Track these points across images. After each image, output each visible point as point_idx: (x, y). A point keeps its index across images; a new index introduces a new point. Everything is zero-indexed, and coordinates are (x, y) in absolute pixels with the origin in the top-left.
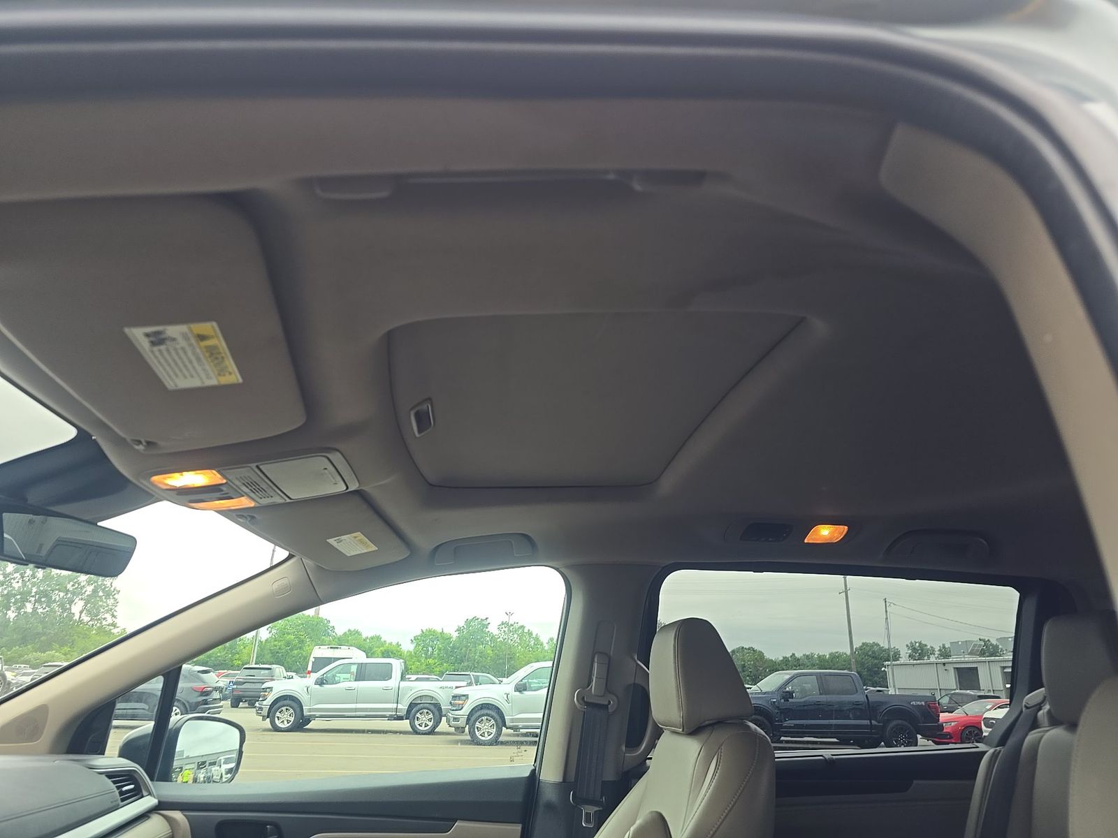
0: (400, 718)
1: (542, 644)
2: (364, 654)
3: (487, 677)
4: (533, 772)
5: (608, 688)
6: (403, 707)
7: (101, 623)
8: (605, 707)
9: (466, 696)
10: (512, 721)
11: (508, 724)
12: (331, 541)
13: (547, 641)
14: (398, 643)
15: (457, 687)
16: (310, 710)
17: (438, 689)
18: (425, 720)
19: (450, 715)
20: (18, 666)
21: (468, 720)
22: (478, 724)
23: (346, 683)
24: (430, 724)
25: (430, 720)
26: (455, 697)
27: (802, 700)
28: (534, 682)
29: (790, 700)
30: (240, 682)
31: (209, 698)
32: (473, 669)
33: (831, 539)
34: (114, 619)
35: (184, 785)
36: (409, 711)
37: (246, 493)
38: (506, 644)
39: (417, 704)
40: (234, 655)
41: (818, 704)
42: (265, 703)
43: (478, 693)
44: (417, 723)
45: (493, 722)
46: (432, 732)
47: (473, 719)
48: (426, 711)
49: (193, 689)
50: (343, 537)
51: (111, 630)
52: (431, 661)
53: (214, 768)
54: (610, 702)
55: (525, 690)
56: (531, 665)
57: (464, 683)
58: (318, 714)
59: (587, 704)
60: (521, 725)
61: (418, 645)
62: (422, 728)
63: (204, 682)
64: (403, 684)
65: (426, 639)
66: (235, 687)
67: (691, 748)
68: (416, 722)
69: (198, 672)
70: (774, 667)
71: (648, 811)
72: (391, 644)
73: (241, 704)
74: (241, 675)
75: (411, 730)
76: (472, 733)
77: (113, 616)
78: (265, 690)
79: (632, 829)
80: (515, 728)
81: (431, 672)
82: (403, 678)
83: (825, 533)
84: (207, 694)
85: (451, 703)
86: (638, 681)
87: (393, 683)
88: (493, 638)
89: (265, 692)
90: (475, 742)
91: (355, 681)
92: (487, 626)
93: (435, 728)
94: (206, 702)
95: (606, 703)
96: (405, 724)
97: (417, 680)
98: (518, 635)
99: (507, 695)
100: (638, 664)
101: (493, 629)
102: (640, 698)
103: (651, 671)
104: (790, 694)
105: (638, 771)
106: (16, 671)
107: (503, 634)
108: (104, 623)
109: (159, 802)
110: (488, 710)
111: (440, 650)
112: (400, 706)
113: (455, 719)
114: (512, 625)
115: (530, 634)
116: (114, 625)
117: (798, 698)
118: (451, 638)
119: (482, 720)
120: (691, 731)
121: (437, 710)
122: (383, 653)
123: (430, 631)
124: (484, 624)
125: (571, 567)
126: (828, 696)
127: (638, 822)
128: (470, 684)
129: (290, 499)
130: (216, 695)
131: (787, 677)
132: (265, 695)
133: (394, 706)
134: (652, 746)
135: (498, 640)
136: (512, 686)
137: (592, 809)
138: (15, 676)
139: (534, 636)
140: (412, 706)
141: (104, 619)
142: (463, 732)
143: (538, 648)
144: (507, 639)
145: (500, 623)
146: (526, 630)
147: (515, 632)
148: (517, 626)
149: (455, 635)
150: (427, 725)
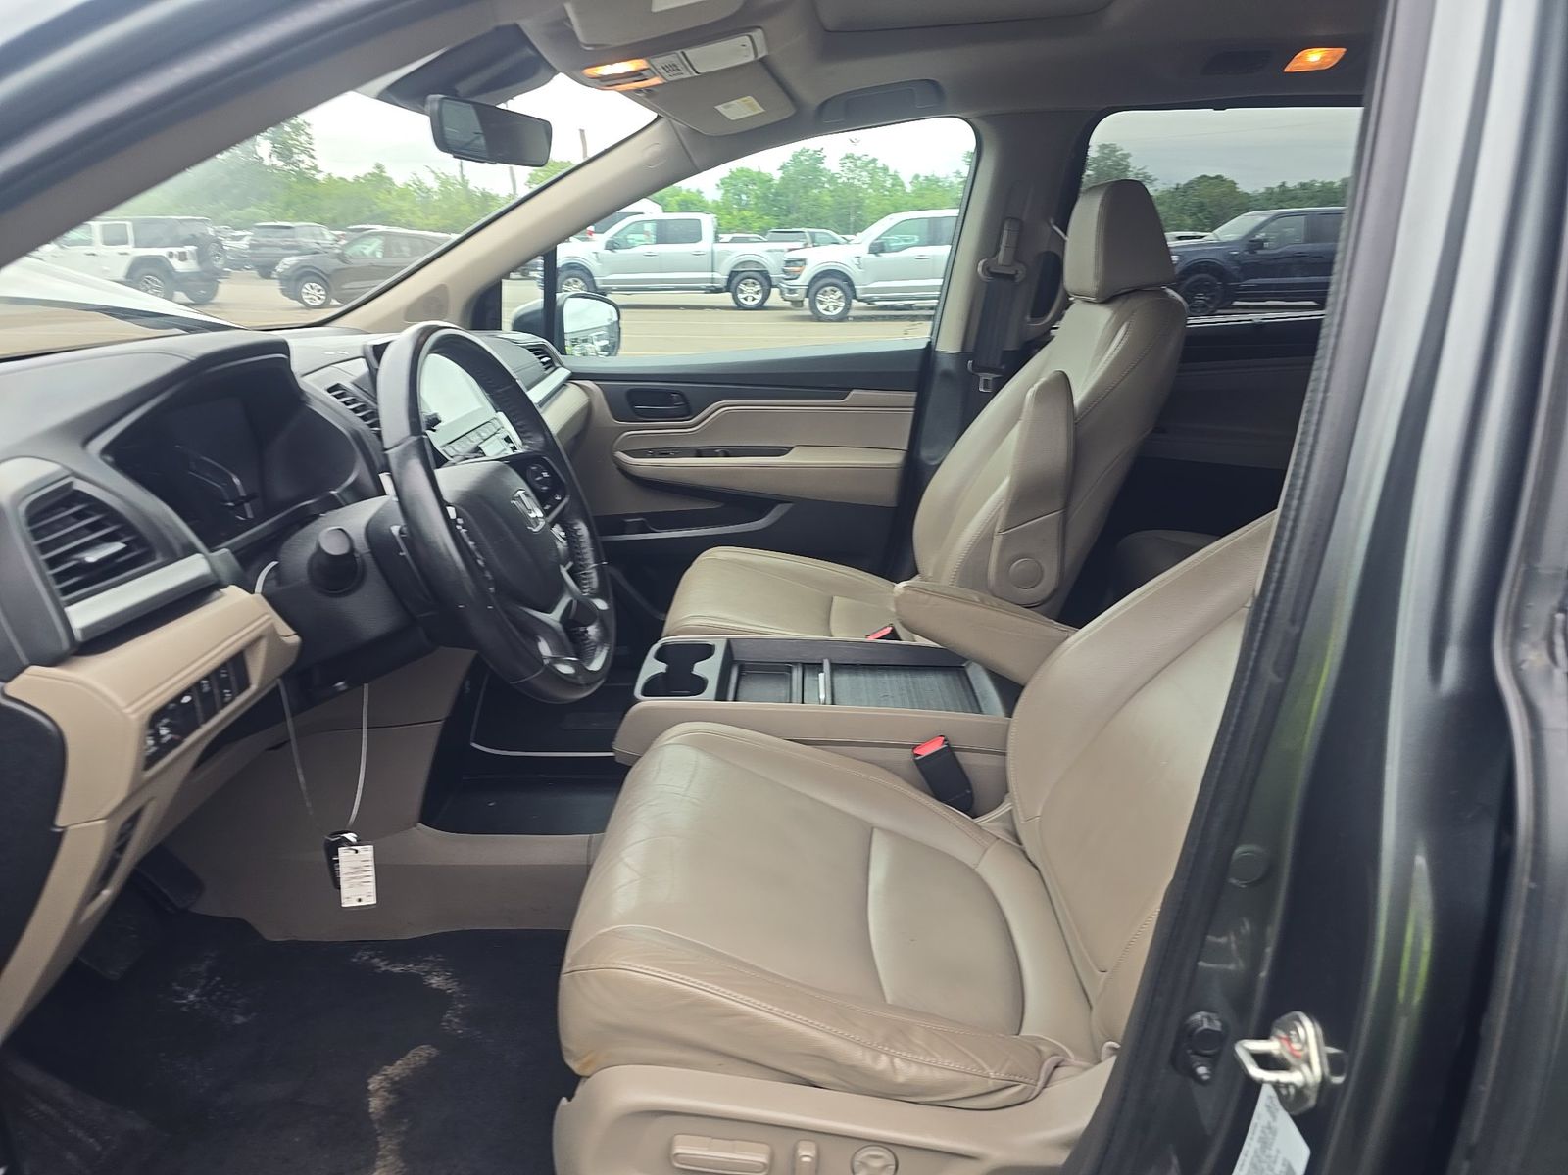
0: (718, 290)
1: (902, 185)
2: (659, 208)
3: (827, 234)
4: (929, 343)
5: (1017, 257)
6: (721, 276)
7: (298, 167)
8: (1012, 277)
9: (803, 261)
10: (867, 290)
11: (860, 295)
12: (720, 108)
13: (910, 181)
15: (790, 250)
16: (604, 282)
17: (767, 253)
18: (750, 293)
19: (783, 285)
21: (808, 291)
22: (820, 297)
23: (644, 248)
24: (759, 297)
25: (757, 292)
26: (789, 263)
27: (1280, 250)
28: (894, 241)
29: (1260, 252)
32: (807, 223)
33: (1321, 65)
35: (577, 357)
36: (730, 281)
37: (660, 74)
38: (852, 185)
39: (739, 273)
41: (1301, 255)
43: (818, 258)
44: (740, 296)
45: (839, 293)
46: (760, 307)
47: (813, 290)
48: (750, 281)
50: (733, 102)
51: (313, 175)
52: (746, 213)
53: (588, 345)
54: (1017, 271)
55: (883, 251)
56: (889, 216)
57: (799, 245)
58: (615, 286)
59: (993, 275)
60: (876, 295)
61: (727, 191)
62: (749, 302)
64: (718, 247)
65: (737, 183)
67: (1104, 315)
70: (1246, 204)
71: (1053, 370)
76: (813, 307)
77: (312, 156)
79: (1036, 385)
80: (870, 301)
81: (748, 229)
82: (717, 239)
83: (1315, 57)
85: (783, 270)
86: (1054, 249)
87: (706, 244)
88: (832, 179)
90: (818, 318)
91: (657, 243)
92: (820, 160)
93: (763, 303)
95: (1013, 273)
96: (726, 298)
97: (733, 241)
98: (869, 173)
99: (858, 258)
100: (1054, 230)
101: (831, 164)
102: (1054, 266)
103: (1069, 239)
104: (1260, 244)
105: (1042, 340)
107: (846, 172)
109: (573, 373)
110: (834, 278)
111: (758, 197)
112: (717, 275)
113: (791, 291)
114: (860, 158)
115: (885, 169)
116: (315, 168)
117: (1271, 248)
118: (771, 180)
119: (826, 291)
120: (1104, 299)
121: (766, 281)
122: (680, 205)
124: (817, 159)
125: (984, 118)
126: (1318, 244)
127: (1043, 380)
128: (806, 246)
129: (697, 73)
131: (1263, 219)
133: (709, 275)
134: (1059, 317)
135: (840, 181)
136: (865, 248)
137: (990, 376)
139: (891, 172)
140: (733, 275)
142: (802, 305)
143: (897, 190)
144: (853, 179)
145: (843, 155)
146: (880, 165)
147: (864, 168)
148: (864, 158)
149: (777, 176)
150: (754, 299)
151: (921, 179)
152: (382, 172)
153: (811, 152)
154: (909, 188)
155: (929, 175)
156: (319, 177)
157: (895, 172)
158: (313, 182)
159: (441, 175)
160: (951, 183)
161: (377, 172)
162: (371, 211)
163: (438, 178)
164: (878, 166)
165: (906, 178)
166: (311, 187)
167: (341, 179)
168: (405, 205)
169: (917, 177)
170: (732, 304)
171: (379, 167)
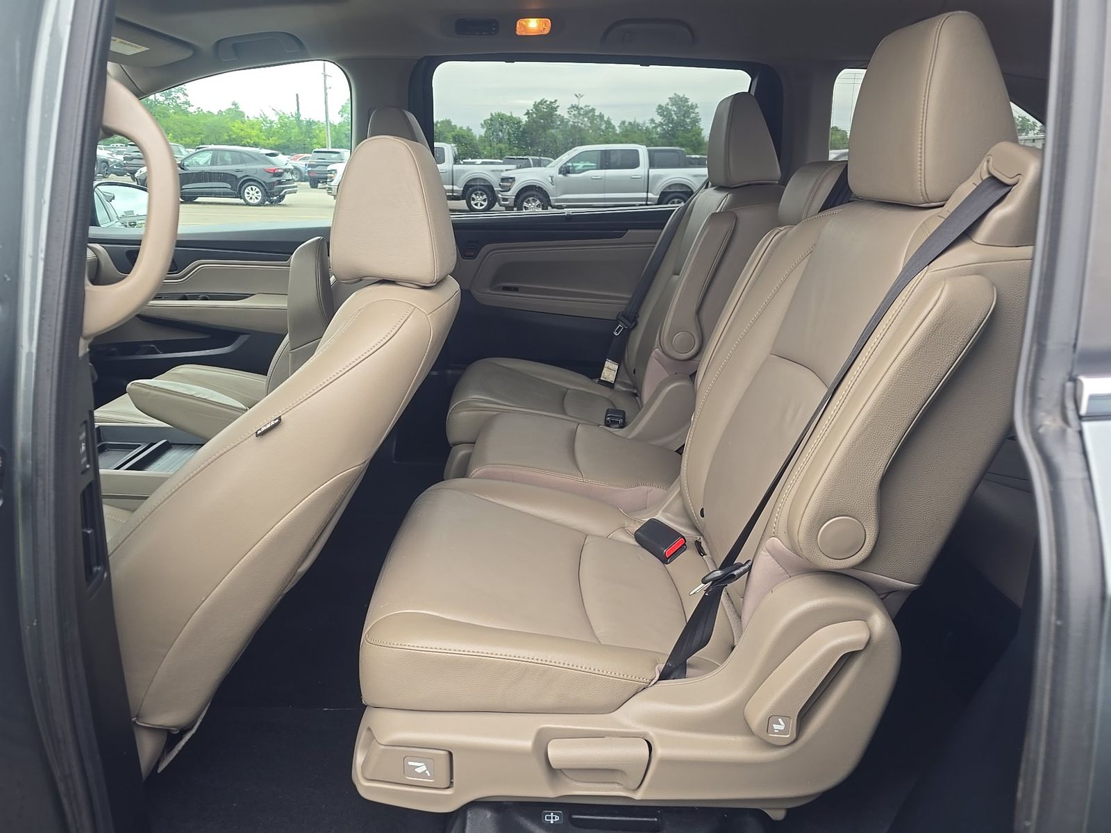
0: (456, 198)
1: (614, 128)
6: (458, 188)
7: (176, 102)
9: (513, 179)
10: (557, 201)
11: (553, 203)
13: (619, 125)
14: (468, 127)
15: (507, 170)
17: (492, 172)
18: (479, 201)
19: (500, 196)
20: (115, 145)
21: (516, 200)
22: (526, 203)
24: (485, 204)
25: (484, 200)
26: (503, 180)
28: (577, 166)
30: (313, 165)
31: (283, 179)
34: (187, 98)
36: (465, 191)
38: (576, 126)
39: (471, 186)
40: (311, 138)
42: (332, 183)
43: (525, 177)
45: (539, 202)
47: (520, 199)
48: (479, 192)
49: (265, 170)
51: (187, 108)
52: (502, 146)
55: (569, 173)
57: (514, 166)
60: (564, 204)
61: (488, 129)
62: (478, 208)
63: (274, 164)
64: (457, 167)
65: (497, 123)
66: (310, 169)
68: (472, 202)
69: (267, 154)
72: (461, 128)
73: (320, 185)
74: (312, 158)
75: (468, 209)
77: (185, 94)
78: (330, 172)
84: (280, 175)
85: (500, 185)
88: (562, 119)
89: (331, 173)
92: (555, 109)
93: (488, 208)
94: (280, 183)
96: (462, 204)
97: (482, 163)
98: (589, 119)
99: (552, 177)
101: (562, 112)
106: (112, 150)
107: (573, 118)
108: (178, 101)
110: (534, 191)
111: (509, 133)
112: (455, 188)
113: (505, 200)
114: (582, 108)
115: (601, 116)
116: (187, 103)
118: (519, 122)
119: (529, 200)
121: (490, 192)
123: (499, 115)
124: (552, 108)
130: (288, 176)
132: (331, 177)
135: (569, 124)
136: (557, 170)
138: (111, 155)
139: (606, 119)
140: (467, 187)
141: (178, 97)
143: (609, 132)
144: (578, 122)
145: (570, 106)
146: (597, 113)
147: (586, 114)
148: (587, 109)
149: (524, 119)
150: (482, 205)
151: (627, 124)
152: (238, 108)
153: (548, 103)
154: (618, 131)
155: (632, 121)
156: (191, 110)
157: (608, 118)
158: (186, 113)
159: (280, 112)
160: (647, 127)
161: (233, 107)
162: (229, 136)
163: (277, 113)
164: (596, 114)
165: (616, 123)
166: (186, 117)
167: (209, 112)
168: (254, 133)
169: (623, 123)
170: (466, 208)
171: (234, 104)
